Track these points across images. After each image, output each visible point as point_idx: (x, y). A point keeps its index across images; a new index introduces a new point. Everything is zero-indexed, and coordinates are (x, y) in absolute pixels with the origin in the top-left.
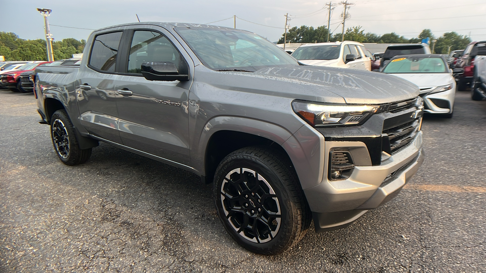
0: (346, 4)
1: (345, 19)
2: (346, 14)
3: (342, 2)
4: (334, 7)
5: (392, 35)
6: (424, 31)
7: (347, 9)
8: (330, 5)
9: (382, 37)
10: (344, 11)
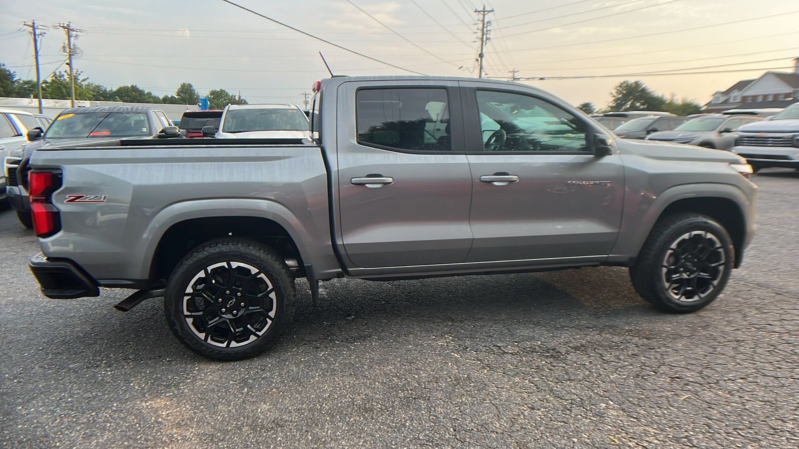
0: (68, 29)
1: (70, 55)
2: (72, 47)
3: (62, 25)
4: (43, 31)
5: (134, 88)
6: (183, 86)
7: (72, 39)
8: (33, 27)
9: (116, 92)
10: (67, 42)
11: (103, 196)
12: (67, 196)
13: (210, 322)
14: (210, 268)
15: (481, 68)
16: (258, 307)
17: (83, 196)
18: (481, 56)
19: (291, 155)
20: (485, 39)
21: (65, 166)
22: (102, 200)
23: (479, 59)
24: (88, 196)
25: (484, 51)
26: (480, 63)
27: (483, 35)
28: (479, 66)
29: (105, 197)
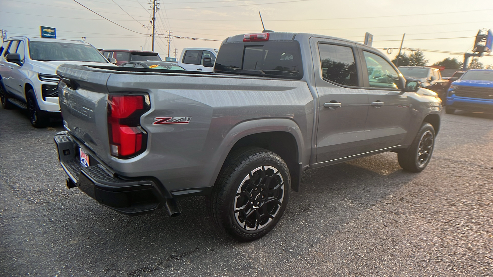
11: (187, 118)
12: (155, 119)
13: (247, 213)
14: (253, 172)
15: (154, 27)
16: (273, 197)
17: (170, 118)
18: (154, 19)
19: (295, 86)
20: (156, 9)
21: (152, 90)
22: (186, 121)
23: (152, 21)
24: (174, 118)
25: (155, 16)
26: (153, 24)
27: (154, 5)
28: (153, 26)
29: (189, 118)
